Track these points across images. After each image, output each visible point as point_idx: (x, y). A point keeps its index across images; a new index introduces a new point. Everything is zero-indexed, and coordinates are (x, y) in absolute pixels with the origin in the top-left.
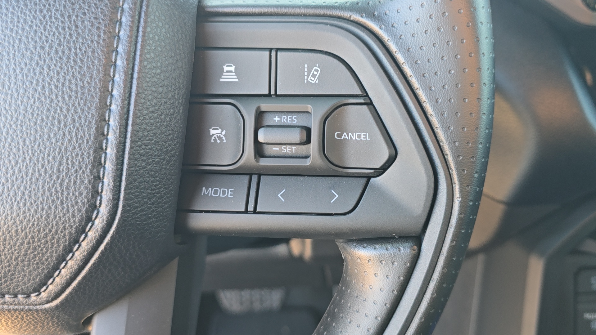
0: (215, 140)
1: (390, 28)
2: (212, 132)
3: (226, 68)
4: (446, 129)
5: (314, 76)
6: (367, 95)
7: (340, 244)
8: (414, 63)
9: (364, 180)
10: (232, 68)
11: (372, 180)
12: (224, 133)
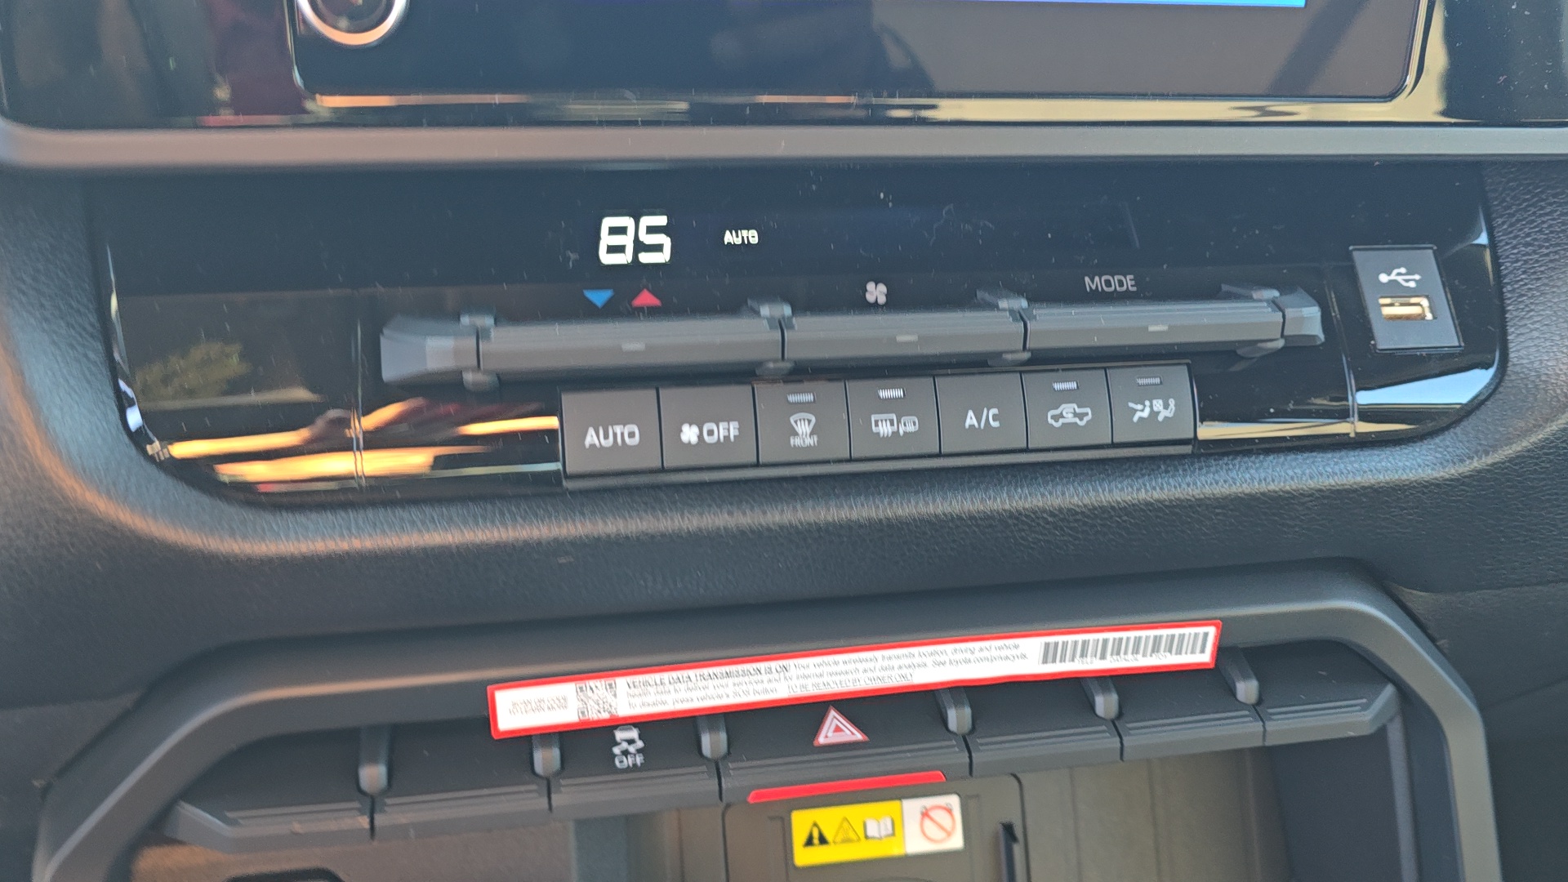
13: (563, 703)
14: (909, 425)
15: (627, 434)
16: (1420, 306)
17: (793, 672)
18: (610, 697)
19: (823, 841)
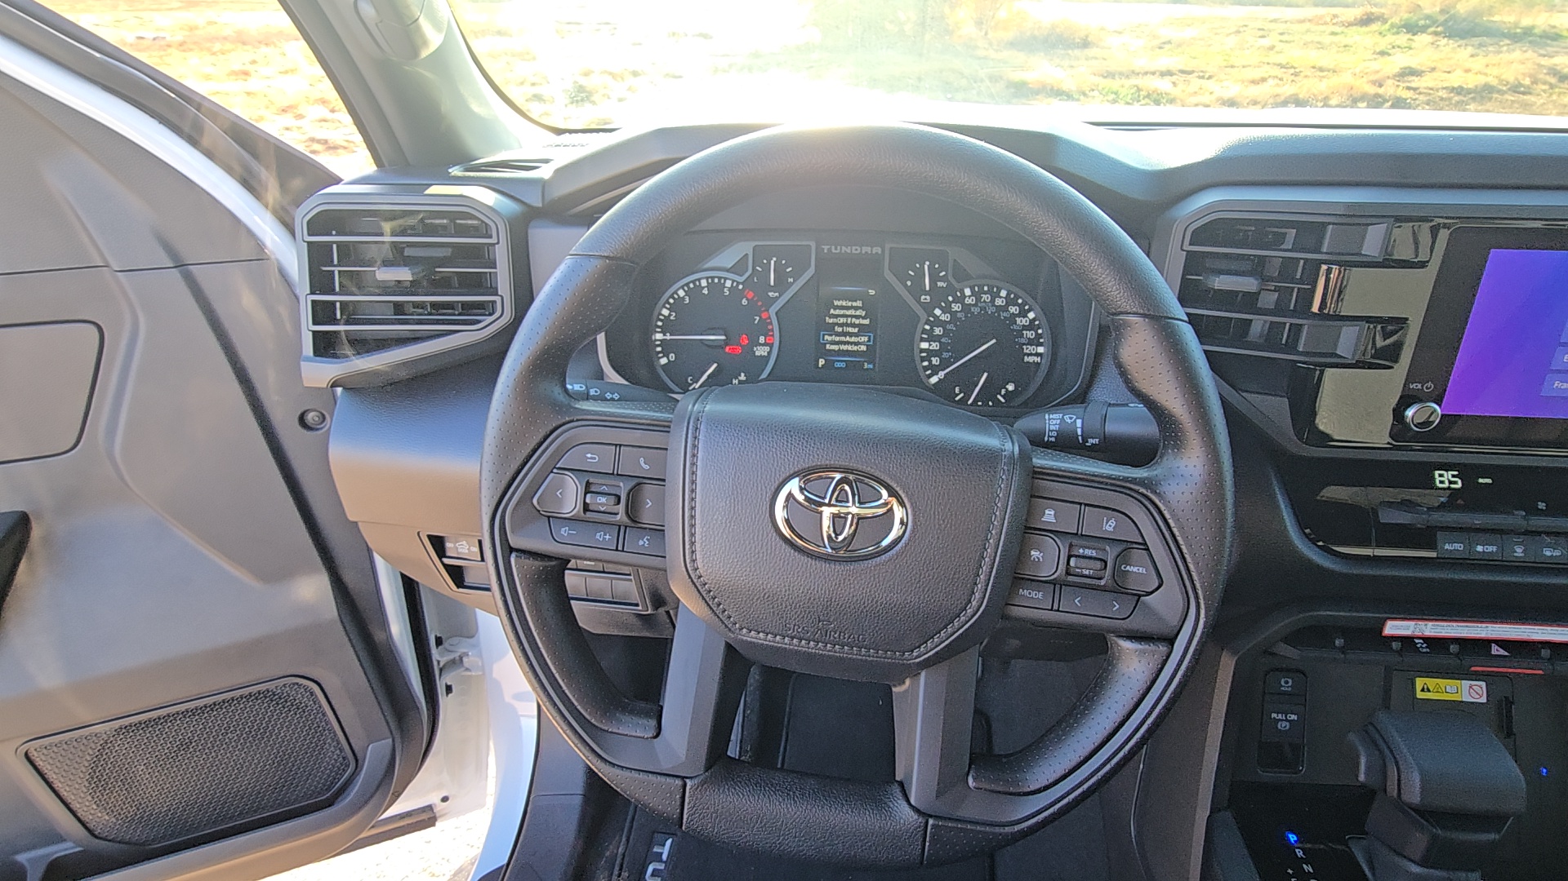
0: (1034, 559)
1: (1167, 503)
2: (1033, 553)
3: (1047, 512)
4: (1200, 574)
5: (1110, 526)
6: (1146, 544)
7: (1112, 638)
8: (1181, 528)
9: (1136, 598)
10: (1052, 513)
11: (1142, 598)
12: (1042, 554)
13: (1408, 628)
15: (1458, 546)
17: (1490, 629)
18: (1424, 628)
19: (1429, 691)
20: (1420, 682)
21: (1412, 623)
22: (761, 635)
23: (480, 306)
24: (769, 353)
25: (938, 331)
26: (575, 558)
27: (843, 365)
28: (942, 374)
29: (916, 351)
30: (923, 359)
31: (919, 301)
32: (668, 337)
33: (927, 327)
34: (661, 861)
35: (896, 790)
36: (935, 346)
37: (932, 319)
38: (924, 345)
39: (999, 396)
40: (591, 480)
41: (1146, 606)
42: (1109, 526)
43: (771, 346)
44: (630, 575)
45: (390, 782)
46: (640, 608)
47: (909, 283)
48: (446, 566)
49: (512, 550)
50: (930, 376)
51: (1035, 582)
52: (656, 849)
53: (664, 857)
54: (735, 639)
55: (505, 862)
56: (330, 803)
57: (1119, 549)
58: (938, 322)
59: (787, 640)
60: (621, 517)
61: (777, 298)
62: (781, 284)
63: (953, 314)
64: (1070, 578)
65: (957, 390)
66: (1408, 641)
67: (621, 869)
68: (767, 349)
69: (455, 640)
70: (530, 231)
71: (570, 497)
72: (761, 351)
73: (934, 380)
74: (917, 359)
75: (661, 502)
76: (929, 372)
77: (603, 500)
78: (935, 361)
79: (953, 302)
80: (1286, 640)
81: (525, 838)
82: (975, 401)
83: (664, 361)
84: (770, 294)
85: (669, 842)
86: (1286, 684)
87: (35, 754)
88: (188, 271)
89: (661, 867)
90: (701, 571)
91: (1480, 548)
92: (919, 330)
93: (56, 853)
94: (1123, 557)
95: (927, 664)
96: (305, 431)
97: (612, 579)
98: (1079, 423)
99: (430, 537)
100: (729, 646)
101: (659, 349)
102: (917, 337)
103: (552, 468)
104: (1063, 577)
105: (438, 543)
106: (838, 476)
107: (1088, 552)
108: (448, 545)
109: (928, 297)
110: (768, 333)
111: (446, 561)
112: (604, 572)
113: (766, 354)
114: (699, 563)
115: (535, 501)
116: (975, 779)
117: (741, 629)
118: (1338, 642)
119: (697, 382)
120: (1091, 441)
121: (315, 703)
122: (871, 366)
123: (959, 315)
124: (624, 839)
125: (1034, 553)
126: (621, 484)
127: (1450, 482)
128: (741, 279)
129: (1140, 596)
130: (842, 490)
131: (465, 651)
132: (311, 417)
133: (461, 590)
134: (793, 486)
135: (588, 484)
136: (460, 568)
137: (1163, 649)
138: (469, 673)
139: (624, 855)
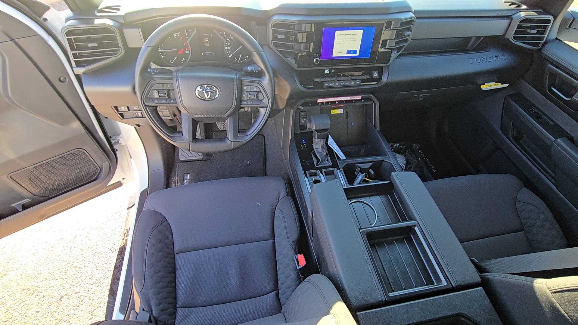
3: (244, 88)
4: (270, 95)
6: (261, 92)
7: (258, 108)
8: (266, 88)
10: (246, 88)
14: (343, 84)
15: (327, 84)
16: (377, 75)
19: (333, 112)
20: (332, 111)
21: (322, 100)
22: (198, 115)
23: (117, 50)
24: (189, 53)
25: (229, 44)
26: (159, 106)
27: (208, 54)
28: (231, 55)
29: (225, 50)
30: (227, 51)
31: (223, 37)
32: (162, 50)
33: (226, 43)
34: (187, 179)
35: (227, 138)
36: (229, 48)
37: (227, 41)
38: (226, 48)
39: (245, 59)
40: (159, 91)
41: (263, 102)
42: (255, 89)
43: (189, 51)
44: (167, 110)
45: (111, 172)
46: (171, 117)
47: (220, 32)
48: (119, 114)
49: (146, 106)
50: (229, 55)
51: (244, 100)
52: (186, 177)
53: (188, 178)
54: (193, 117)
55: (147, 187)
56: (95, 180)
57: (257, 93)
58: (229, 42)
59: (203, 116)
60: (167, 97)
61: (188, 38)
62: (189, 35)
63: (232, 40)
64: (250, 99)
65: (235, 58)
66: (322, 103)
67: (178, 182)
68: (188, 52)
69: (115, 137)
70: (123, 30)
71: (156, 95)
72: (187, 52)
73: (230, 56)
74: (225, 52)
75: (174, 94)
76: (228, 55)
77: (162, 94)
78: (229, 52)
79: (231, 37)
80: (301, 105)
81: (151, 181)
82: (240, 61)
83: (163, 57)
84: (186, 37)
85: (188, 176)
86: (303, 114)
87: (13, 177)
88: (15, 41)
89: (188, 180)
90: (185, 105)
91: (331, 84)
92: (224, 44)
93: (22, 203)
94: (257, 94)
95: (228, 116)
96: (61, 83)
97: (162, 111)
98: (254, 68)
99: (115, 107)
100: (192, 119)
101: (161, 54)
102: (224, 47)
103: (150, 89)
104: (249, 99)
105: (116, 108)
106: (206, 86)
107: (252, 94)
108: (119, 108)
109: (225, 36)
110: (188, 48)
111: (119, 112)
112: (160, 110)
113: (188, 53)
114: (184, 104)
115: (149, 96)
116: (239, 134)
117: (194, 115)
118: (310, 105)
119: (172, 61)
120: (256, 72)
121: (85, 155)
122: (215, 54)
123: (233, 40)
124: (177, 176)
125: (244, 95)
126: (165, 91)
127: (327, 72)
128: (178, 34)
129: (261, 101)
130: (207, 88)
131: (119, 139)
132: (61, 79)
133: (124, 119)
134: (198, 88)
135: (159, 92)
136: (122, 114)
137: (266, 109)
138: (121, 145)
139: (178, 180)
